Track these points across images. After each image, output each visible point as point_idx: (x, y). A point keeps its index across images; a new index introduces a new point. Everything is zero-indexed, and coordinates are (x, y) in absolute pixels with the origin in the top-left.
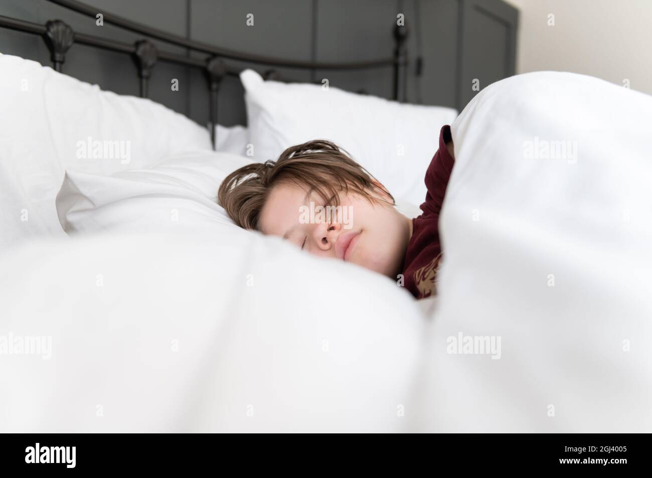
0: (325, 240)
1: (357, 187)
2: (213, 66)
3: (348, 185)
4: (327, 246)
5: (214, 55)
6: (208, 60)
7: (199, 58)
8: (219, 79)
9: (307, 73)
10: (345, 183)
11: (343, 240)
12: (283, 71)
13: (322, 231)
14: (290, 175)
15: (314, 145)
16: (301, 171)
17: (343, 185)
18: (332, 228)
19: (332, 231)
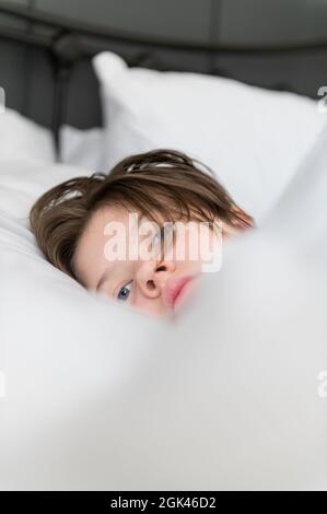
0: (151, 284)
1: (203, 215)
2: (63, 46)
3: (192, 213)
4: (154, 293)
5: (65, 31)
6: (56, 39)
7: (43, 35)
8: (69, 64)
9: (201, 59)
10: (188, 210)
11: (174, 286)
12: (165, 56)
13: (147, 272)
14: (119, 196)
15: (160, 156)
16: (135, 190)
17: (185, 212)
18: (162, 269)
19: (161, 272)
